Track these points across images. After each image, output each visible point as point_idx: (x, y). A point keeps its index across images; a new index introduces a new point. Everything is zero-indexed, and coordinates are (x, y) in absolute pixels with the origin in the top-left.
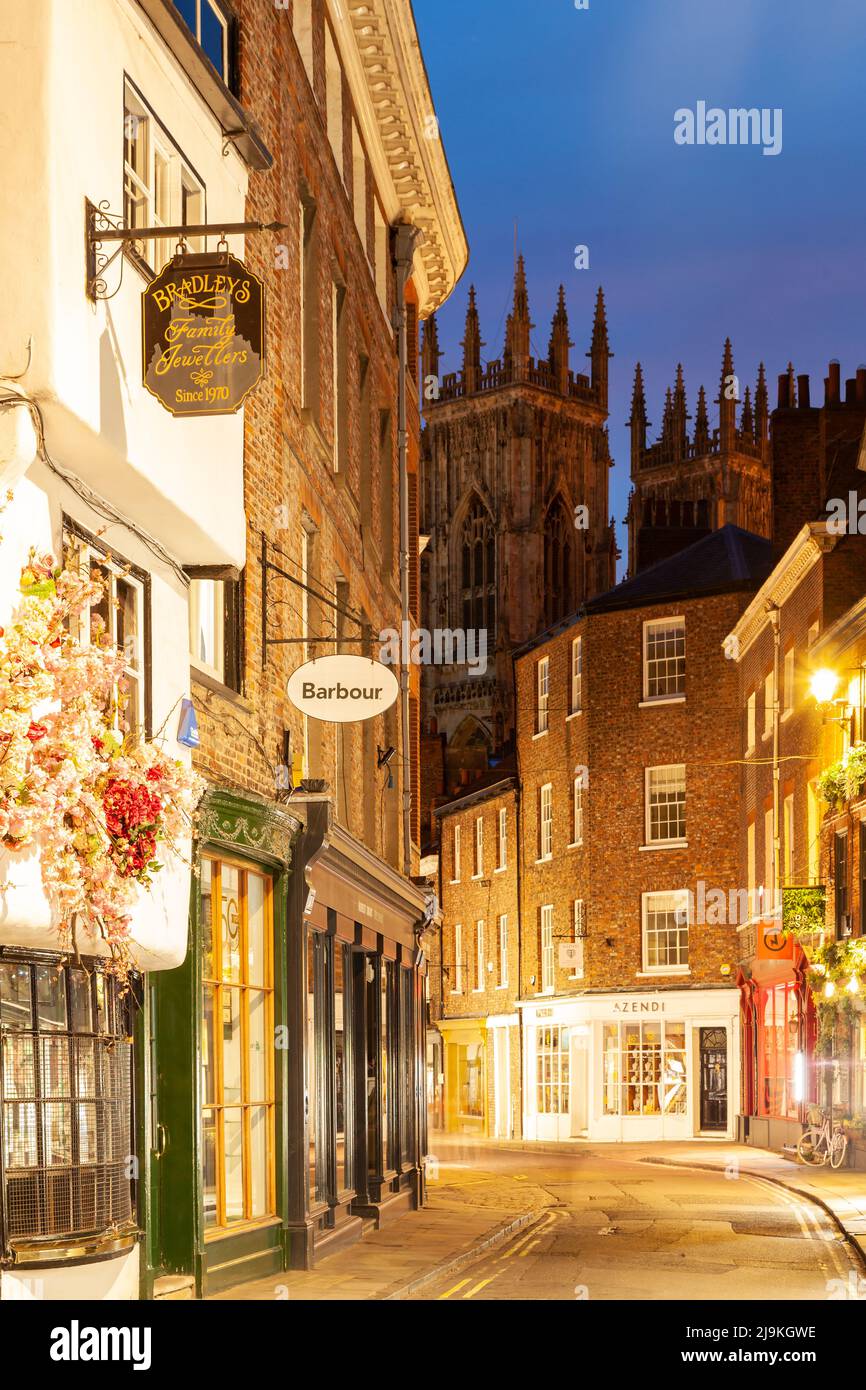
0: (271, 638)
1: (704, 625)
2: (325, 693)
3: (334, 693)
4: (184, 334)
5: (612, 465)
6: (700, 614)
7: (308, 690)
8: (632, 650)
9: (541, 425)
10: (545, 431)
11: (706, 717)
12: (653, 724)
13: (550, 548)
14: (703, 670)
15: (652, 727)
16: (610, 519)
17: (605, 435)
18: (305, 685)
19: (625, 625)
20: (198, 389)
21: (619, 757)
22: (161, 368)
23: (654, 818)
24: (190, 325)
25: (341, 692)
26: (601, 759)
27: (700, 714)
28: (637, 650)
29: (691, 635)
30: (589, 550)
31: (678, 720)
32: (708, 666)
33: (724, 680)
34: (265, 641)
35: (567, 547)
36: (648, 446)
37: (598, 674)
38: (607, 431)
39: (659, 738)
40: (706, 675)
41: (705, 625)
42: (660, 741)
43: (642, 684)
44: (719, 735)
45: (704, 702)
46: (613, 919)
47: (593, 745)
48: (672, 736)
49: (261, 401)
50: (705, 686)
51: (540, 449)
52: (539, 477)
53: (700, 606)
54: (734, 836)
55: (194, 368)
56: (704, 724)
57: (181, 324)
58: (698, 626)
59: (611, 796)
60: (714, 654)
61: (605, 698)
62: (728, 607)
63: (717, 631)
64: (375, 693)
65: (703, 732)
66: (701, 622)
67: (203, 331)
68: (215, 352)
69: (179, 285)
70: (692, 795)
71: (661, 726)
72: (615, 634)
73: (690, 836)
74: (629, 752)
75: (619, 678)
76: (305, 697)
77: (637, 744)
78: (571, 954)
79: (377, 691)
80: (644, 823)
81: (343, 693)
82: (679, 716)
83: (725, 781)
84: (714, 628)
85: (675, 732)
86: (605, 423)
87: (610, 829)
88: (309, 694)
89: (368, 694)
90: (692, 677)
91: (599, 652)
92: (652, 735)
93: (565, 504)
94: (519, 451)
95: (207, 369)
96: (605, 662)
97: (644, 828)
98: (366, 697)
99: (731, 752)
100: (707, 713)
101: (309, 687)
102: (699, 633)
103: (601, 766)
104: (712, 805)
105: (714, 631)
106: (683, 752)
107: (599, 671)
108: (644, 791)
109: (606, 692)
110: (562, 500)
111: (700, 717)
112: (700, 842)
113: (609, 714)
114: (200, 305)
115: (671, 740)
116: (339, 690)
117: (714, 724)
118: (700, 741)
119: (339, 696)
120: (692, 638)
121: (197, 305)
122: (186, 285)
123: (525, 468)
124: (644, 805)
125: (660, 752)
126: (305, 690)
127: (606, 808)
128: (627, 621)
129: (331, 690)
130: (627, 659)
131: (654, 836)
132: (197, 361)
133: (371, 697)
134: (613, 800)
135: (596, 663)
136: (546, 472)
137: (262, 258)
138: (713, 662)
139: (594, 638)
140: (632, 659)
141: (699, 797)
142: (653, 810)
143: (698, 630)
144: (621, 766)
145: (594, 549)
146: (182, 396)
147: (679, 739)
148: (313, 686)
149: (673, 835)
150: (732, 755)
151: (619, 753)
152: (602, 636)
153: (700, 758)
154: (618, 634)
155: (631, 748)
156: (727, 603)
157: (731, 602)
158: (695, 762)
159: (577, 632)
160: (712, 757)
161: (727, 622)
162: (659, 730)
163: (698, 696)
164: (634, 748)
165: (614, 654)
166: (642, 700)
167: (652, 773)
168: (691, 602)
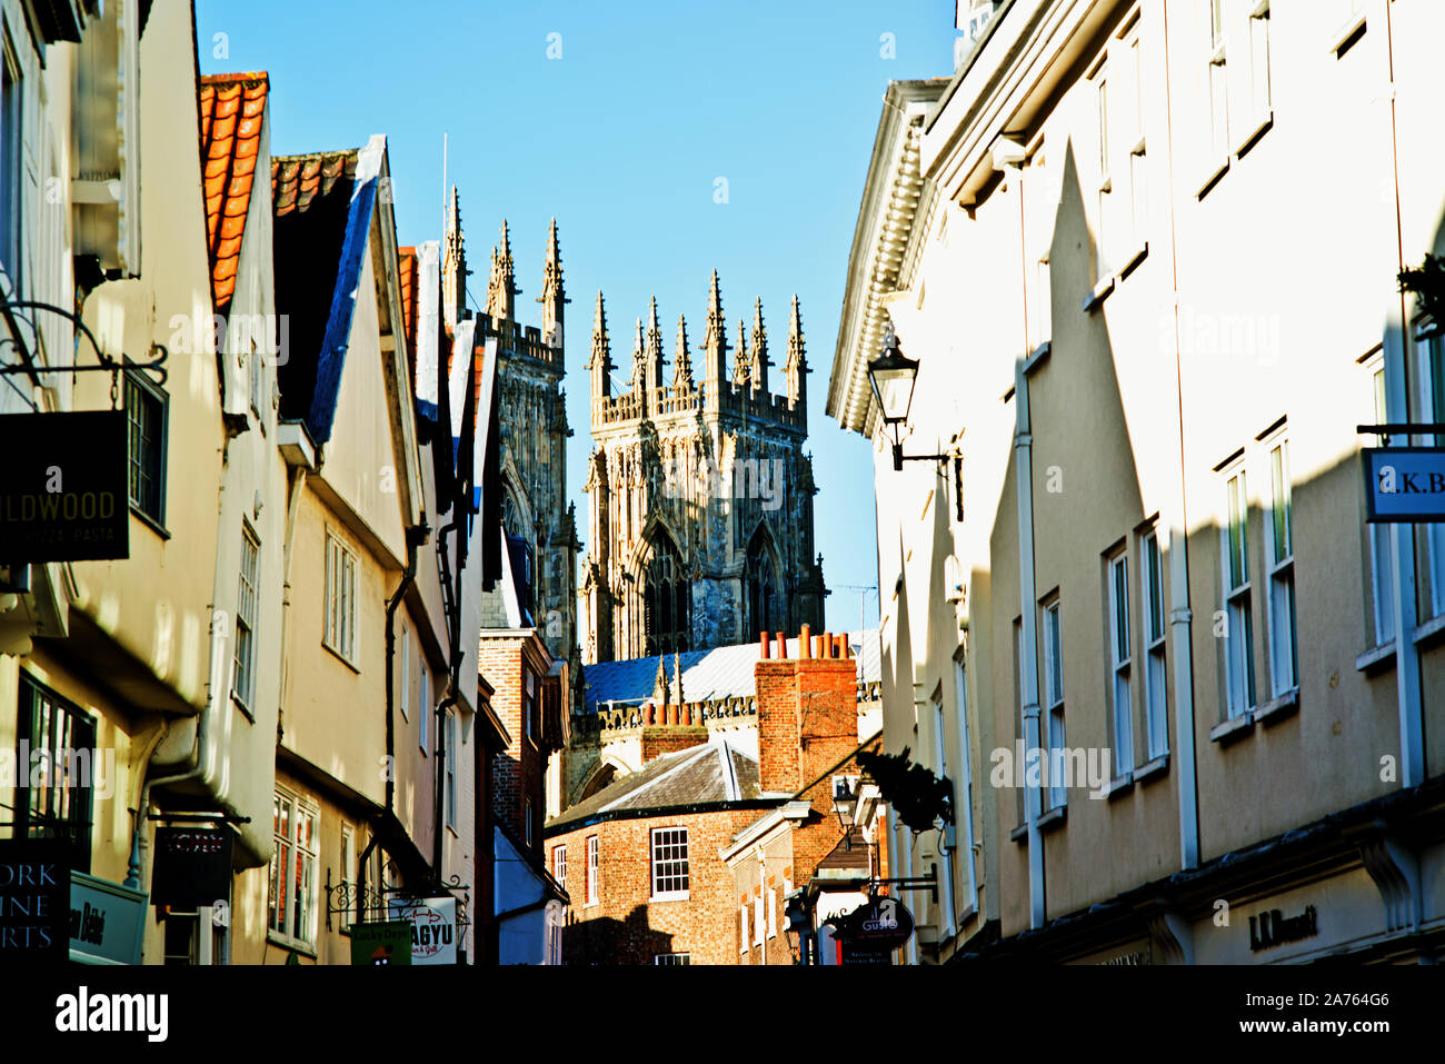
1: (704, 836)
5: (571, 434)
6: (700, 826)
8: (643, 853)
11: (707, 913)
12: (661, 917)
14: (704, 872)
15: (660, 920)
16: (568, 505)
17: (561, 399)
19: (637, 831)
21: (632, 945)
26: (616, 946)
27: (702, 910)
28: (647, 853)
29: (694, 843)
30: (541, 543)
31: (683, 915)
32: (707, 870)
33: (721, 883)
37: (613, 872)
38: (564, 394)
40: (706, 877)
43: (651, 882)
44: (718, 929)
45: (705, 901)
47: (609, 933)
48: (678, 928)
50: (706, 886)
53: (700, 819)
56: (705, 920)
58: (699, 836)
60: (713, 860)
61: (620, 893)
62: (723, 821)
63: (715, 841)
65: (705, 927)
66: (701, 833)
71: (668, 919)
72: (628, 839)
74: (641, 941)
75: (631, 877)
77: (648, 934)
82: (684, 911)
84: (713, 839)
85: (681, 925)
86: (561, 384)
90: (694, 879)
91: (614, 853)
93: (511, 485)
96: (620, 862)
99: (728, 944)
100: (707, 909)
102: (700, 842)
103: (616, 952)
105: (711, 841)
106: (688, 942)
107: (614, 869)
109: (620, 888)
111: (702, 914)
113: (623, 907)
115: (677, 932)
117: (714, 919)
118: (702, 934)
120: (694, 846)
128: (638, 828)
130: (638, 861)
138: (712, 867)
139: (609, 840)
140: (642, 860)
143: (698, 839)
144: (634, 953)
147: (684, 931)
150: (730, 947)
151: (632, 941)
152: (617, 840)
153: (702, 948)
154: (630, 839)
155: (643, 937)
156: (723, 818)
157: (726, 818)
158: (698, 952)
159: (594, 833)
160: (713, 948)
161: (723, 834)
162: (667, 923)
163: (699, 895)
164: (646, 937)
165: (627, 855)
166: (651, 896)
167: (662, 960)
168: (693, 815)
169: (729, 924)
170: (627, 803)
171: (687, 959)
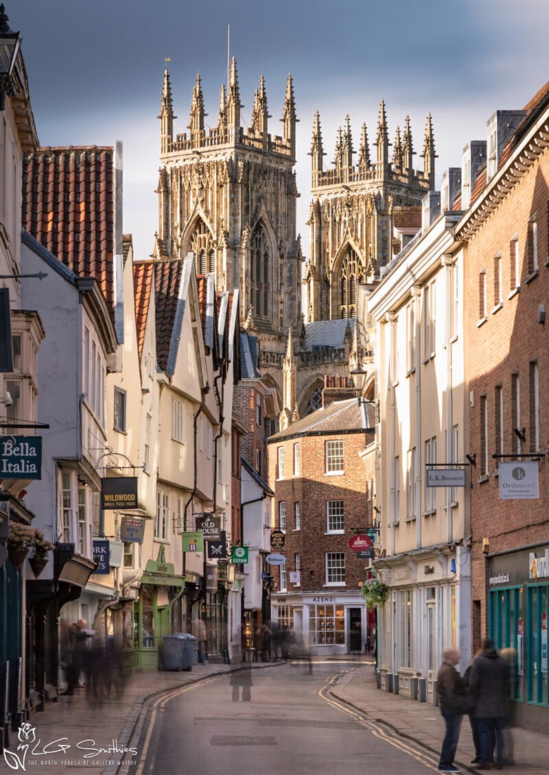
5: (298, 196)
6: (349, 440)
8: (321, 452)
9: (249, 174)
10: (251, 177)
12: (330, 482)
13: (255, 256)
16: (297, 236)
17: (293, 177)
19: (318, 442)
21: (316, 495)
23: (330, 521)
26: (308, 496)
28: (323, 453)
30: (282, 257)
31: (340, 482)
32: (352, 461)
33: (359, 467)
35: (266, 255)
36: (324, 171)
37: (307, 461)
40: (352, 465)
41: (351, 445)
42: (333, 490)
43: (325, 466)
45: (351, 476)
46: (313, 562)
47: (305, 490)
48: (338, 488)
50: (352, 469)
51: (248, 190)
52: (247, 209)
53: (350, 437)
56: (351, 484)
58: (349, 445)
59: (312, 512)
60: (355, 457)
61: (310, 471)
62: (360, 438)
63: (356, 448)
65: (351, 488)
66: (350, 443)
70: (346, 513)
71: (333, 484)
73: (345, 529)
74: (320, 494)
75: (316, 463)
77: (324, 490)
78: (295, 577)
80: (326, 524)
82: (341, 480)
83: (360, 508)
84: (356, 446)
86: (293, 168)
87: (312, 525)
90: (346, 465)
91: (307, 452)
92: (330, 487)
96: (310, 456)
100: (352, 480)
102: (349, 448)
103: (308, 498)
104: (354, 518)
106: (343, 494)
107: (307, 459)
108: (326, 510)
109: (310, 468)
110: (263, 223)
112: (349, 532)
113: (312, 477)
115: (338, 490)
117: (355, 484)
118: (350, 491)
120: (346, 449)
124: (326, 516)
125: (333, 495)
127: (310, 516)
128: (319, 440)
130: (319, 456)
131: (331, 529)
134: (313, 514)
135: (306, 456)
136: (252, 204)
138: (354, 460)
139: (305, 445)
140: (321, 456)
141: (349, 514)
142: (330, 518)
144: (316, 500)
145: (286, 256)
147: (341, 490)
149: (339, 528)
150: (363, 498)
152: (309, 445)
153: (349, 498)
157: (362, 437)
158: (347, 500)
159: (297, 441)
160: (355, 498)
161: (361, 444)
163: (348, 473)
164: (322, 492)
165: (314, 453)
166: (325, 473)
167: (330, 503)
168: (346, 435)
169: (363, 487)
170: (313, 428)
171: (342, 503)
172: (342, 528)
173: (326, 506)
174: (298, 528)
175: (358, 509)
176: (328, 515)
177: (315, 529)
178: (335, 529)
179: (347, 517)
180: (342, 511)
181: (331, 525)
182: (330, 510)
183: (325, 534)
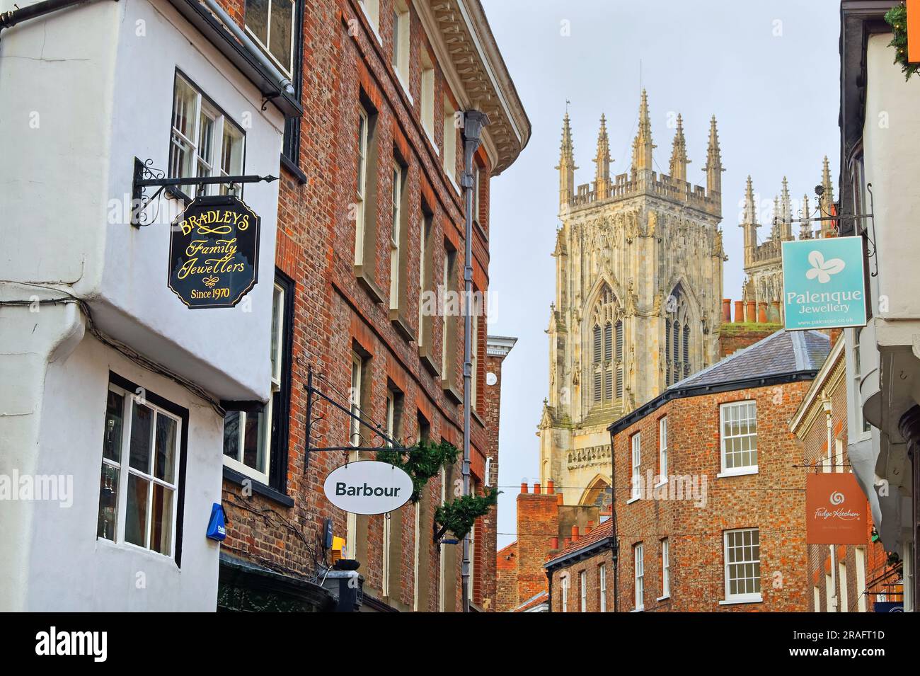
0: (314, 446)
2: (354, 491)
3: (362, 491)
4: (199, 251)
5: (725, 260)
6: (769, 399)
7: (340, 489)
8: (711, 428)
9: (663, 227)
10: (667, 231)
11: (776, 487)
12: (730, 492)
13: (672, 330)
14: (773, 446)
15: (729, 495)
17: (719, 235)
18: (338, 484)
19: (704, 407)
20: (207, 289)
21: (700, 520)
22: (182, 274)
23: (732, 575)
24: (205, 245)
25: (367, 490)
26: (684, 522)
27: (771, 485)
28: (715, 429)
29: (762, 416)
31: (751, 490)
32: (777, 444)
33: (791, 455)
34: (308, 449)
35: (686, 329)
36: (759, 244)
37: (682, 448)
38: (721, 232)
39: (735, 504)
40: (775, 451)
41: (774, 409)
42: (737, 507)
43: (720, 457)
44: (788, 503)
45: (774, 474)
47: (678, 510)
48: (747, 503)
49: (312, 266)
50: (776, 460)
51: (662, 246)
52: (662, 270)
53: (769, 392)
54: (804, 593)
55: (206, 275)
56: (775, 493)
57: (198, 244)
58: (768, 409)
59: (694, 555)
60: (782, 433)
61: (688, 470)
62: (793, 393)
63: (784, 413)
64: (395, 492)
65: (774, 500)
66: (770, 405)
67: (214, 249)
68: (221, 264)
69: (198, 217)
70: (765, 556)
71: (737, 494)
72: (696, 414)
73: (764, 591)
74: (710, 517)
75: (700, 452)
76: (338, 494)
77: (716, 510)
79: (396, 490)
80: (724, 580)
81: (368, 491)
82: (753, 486)
83: (794, 544)
84: (781, 411)
85: (749, 499)
86: (719, 225)
87: (693, 585)
88: (341, 491)
89: (389, 492)
90: (763, 452)
91: (682, 429)
92: (729, 502)
94: (643, 247)
95: (214, 275)
96: (688, 438)
97: (723, 584)
98: (387, 495)
99: (799, 517)
100: (777, 483)
101: (341, 486)
102: (769, 415)
103: (684, 528)
104: (784, 564)
105: (780, 413)
106: (757, 517)
107: (683, 446)
108: (723, 551)
109: (689, 464)
110: (682, 288)
111: (771, 487)
112: (773, 597)
114: (213, 231)
115: (746, 507)
116: (365, 489)
117: (784, 493)
118: (771, 508)
119: (365, 494)
120: (762, 419)
121: (210, 231)
122: (203, 217)
123: (649, 261)
124: (723, 563)
125: (737, 518)
126: (338, 489)
127: (690, 565)
128: (706, 404)
129: (359, 489)
130: (706, 436)
131: (733, 591)
132: (208, 269)
133: (391, 495)
134: (696, 558)
135: (680, 439)
136: (668, 265)
137: (318, 161)
138: (781, 440)
139: (678, 417)
140: (711, 436)
142: (732, 568)
143: (767, 412)
144: (702, 529)
145: (711, 330)
146: (195, 294)
147: (753, 506)
148: (344, 485)
149: (750, 591)
150: (800, 520)
151: (701, 517)
152: (685, 416)
153: (772, 523)
154: (698, 415)
155: (712, 513)
156: (793, 389)
157: (796, 389)
158: (767, 527)
159: (664, 412)
160: (783, 522)
161: (792, 406)
162: (735, 498)
163: (768, 468)
164: (714, 513)
165: (695, 431)
166: (719, 471)
167: (731, 536)
168: (761, 389)
169: (799, 498)
170: (695, 380)
171: (756, 534)
172: (758, 590)
173: (723, 542)
174: (666, 594)
175: (790, 545)
176: (727, 563)
177: (699, 593)
178: (741, 591)
179: (767, 565)
180: (757, 550)
181: (733, 583)
182: (731, 551)
183: (721, 603)
